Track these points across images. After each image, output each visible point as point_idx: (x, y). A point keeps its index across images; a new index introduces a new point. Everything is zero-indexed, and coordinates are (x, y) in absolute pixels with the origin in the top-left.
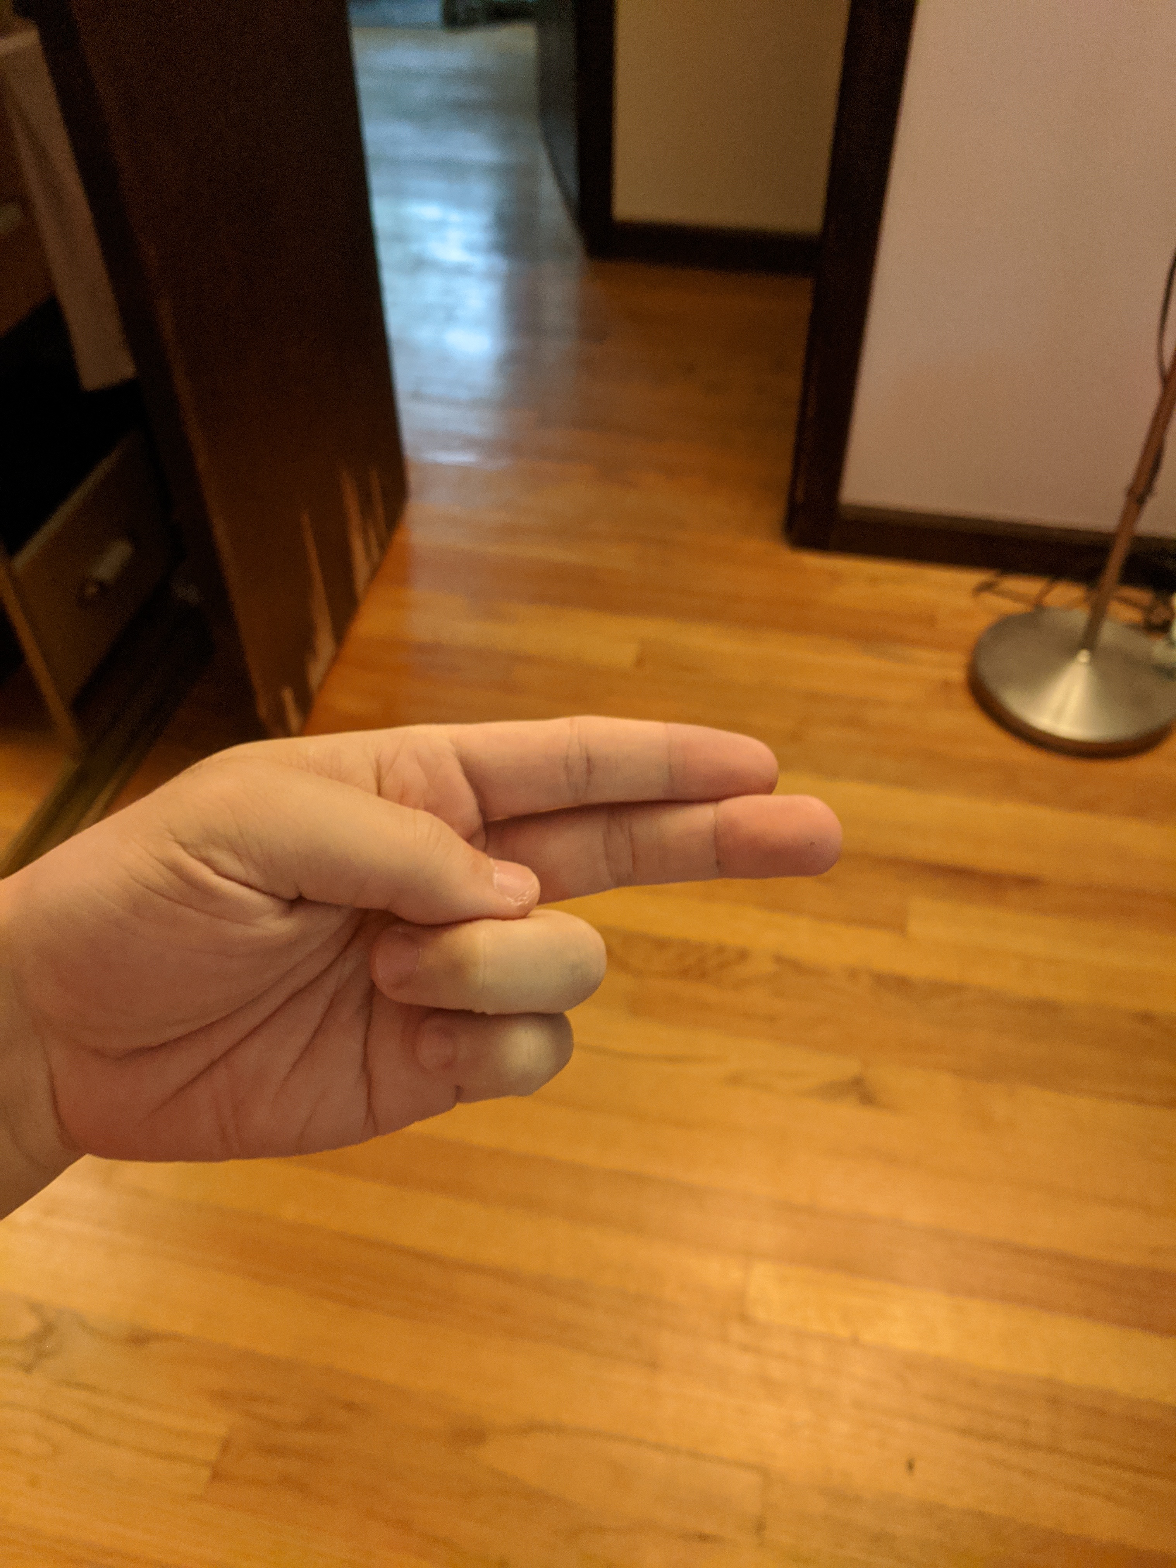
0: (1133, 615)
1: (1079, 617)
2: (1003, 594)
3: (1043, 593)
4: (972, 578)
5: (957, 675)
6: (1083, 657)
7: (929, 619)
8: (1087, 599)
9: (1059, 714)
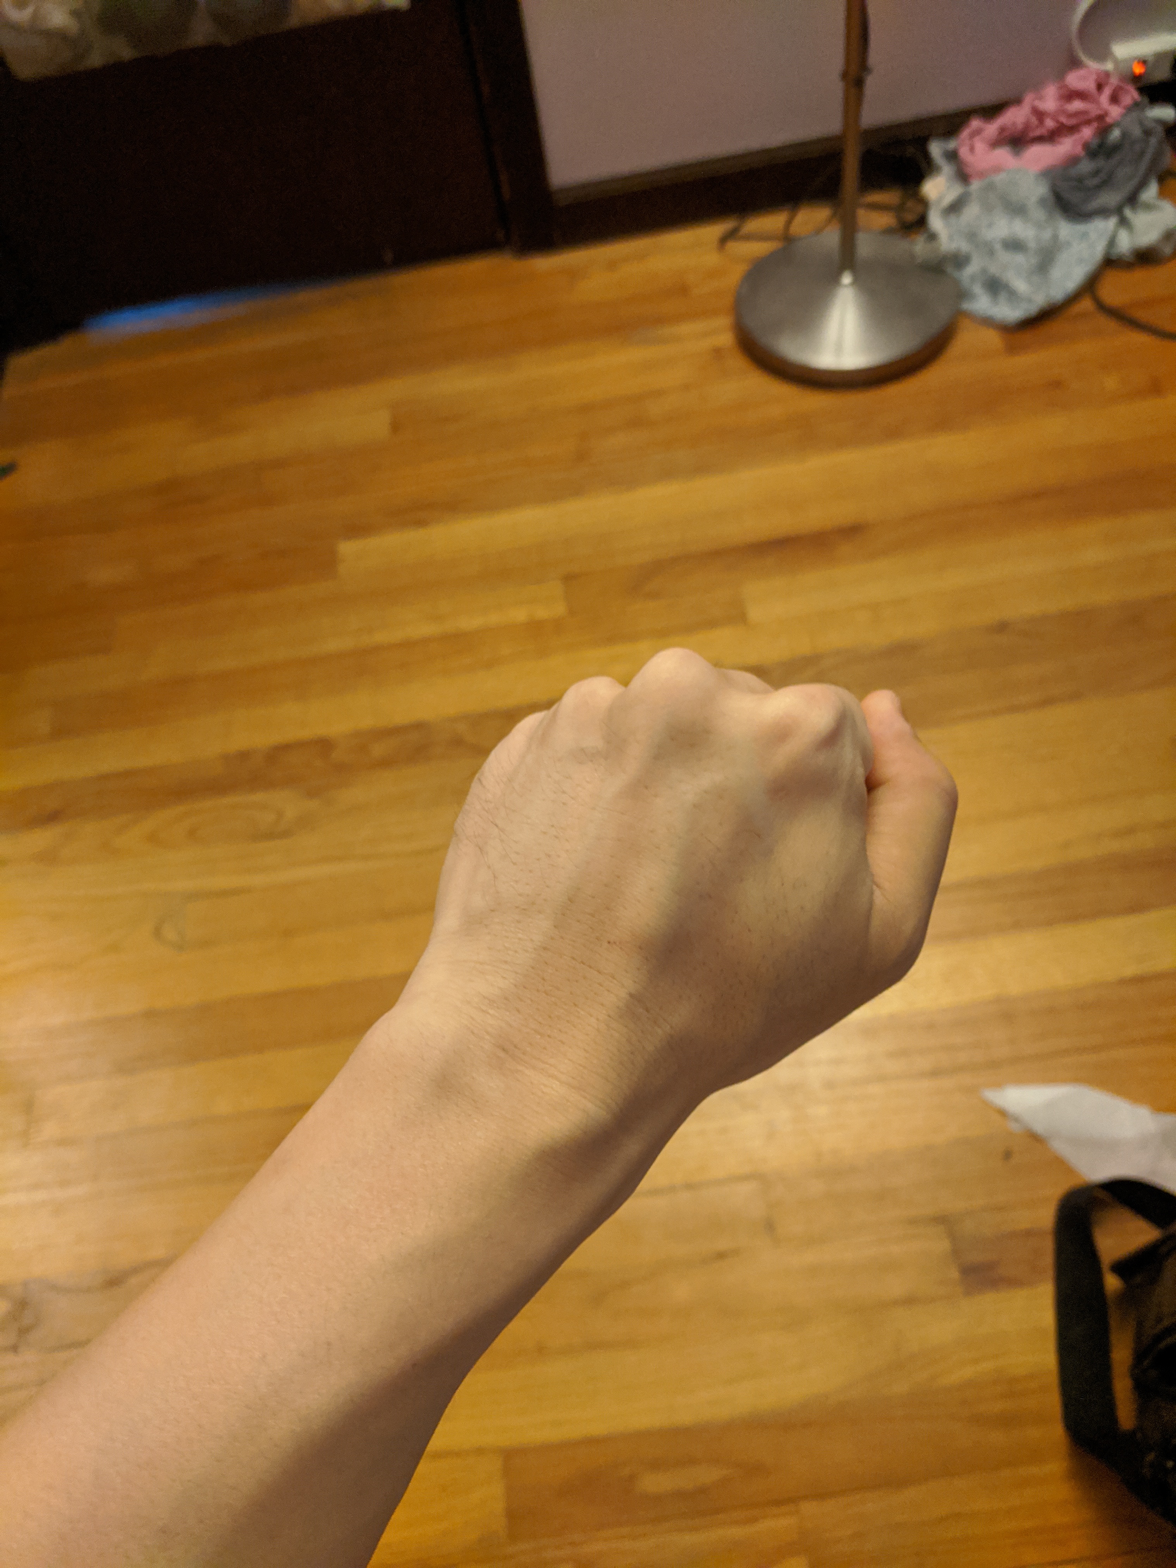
0: (885, 220)
1: (832, 238)
2: (748, 238)
3: (789, 223)
4: (712, 231)
5: (726, 339)
6: (847, 279)
7: (682, 290)
8: (834, 215)
9: (839, 348)
